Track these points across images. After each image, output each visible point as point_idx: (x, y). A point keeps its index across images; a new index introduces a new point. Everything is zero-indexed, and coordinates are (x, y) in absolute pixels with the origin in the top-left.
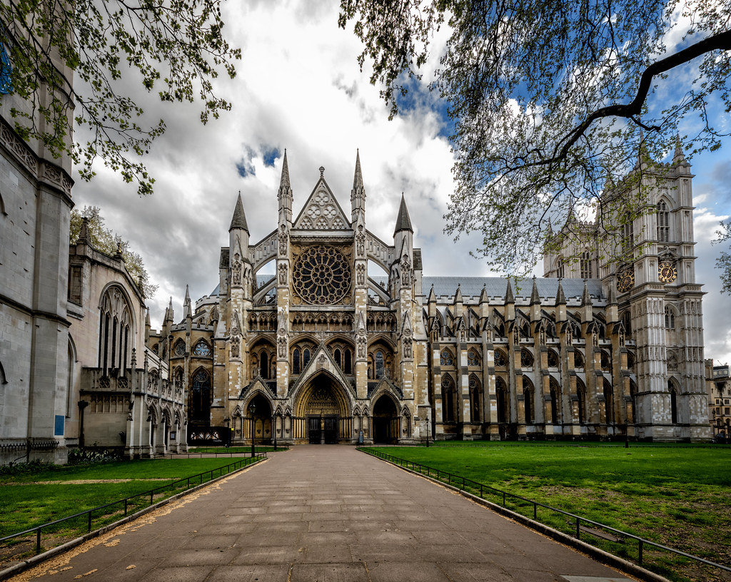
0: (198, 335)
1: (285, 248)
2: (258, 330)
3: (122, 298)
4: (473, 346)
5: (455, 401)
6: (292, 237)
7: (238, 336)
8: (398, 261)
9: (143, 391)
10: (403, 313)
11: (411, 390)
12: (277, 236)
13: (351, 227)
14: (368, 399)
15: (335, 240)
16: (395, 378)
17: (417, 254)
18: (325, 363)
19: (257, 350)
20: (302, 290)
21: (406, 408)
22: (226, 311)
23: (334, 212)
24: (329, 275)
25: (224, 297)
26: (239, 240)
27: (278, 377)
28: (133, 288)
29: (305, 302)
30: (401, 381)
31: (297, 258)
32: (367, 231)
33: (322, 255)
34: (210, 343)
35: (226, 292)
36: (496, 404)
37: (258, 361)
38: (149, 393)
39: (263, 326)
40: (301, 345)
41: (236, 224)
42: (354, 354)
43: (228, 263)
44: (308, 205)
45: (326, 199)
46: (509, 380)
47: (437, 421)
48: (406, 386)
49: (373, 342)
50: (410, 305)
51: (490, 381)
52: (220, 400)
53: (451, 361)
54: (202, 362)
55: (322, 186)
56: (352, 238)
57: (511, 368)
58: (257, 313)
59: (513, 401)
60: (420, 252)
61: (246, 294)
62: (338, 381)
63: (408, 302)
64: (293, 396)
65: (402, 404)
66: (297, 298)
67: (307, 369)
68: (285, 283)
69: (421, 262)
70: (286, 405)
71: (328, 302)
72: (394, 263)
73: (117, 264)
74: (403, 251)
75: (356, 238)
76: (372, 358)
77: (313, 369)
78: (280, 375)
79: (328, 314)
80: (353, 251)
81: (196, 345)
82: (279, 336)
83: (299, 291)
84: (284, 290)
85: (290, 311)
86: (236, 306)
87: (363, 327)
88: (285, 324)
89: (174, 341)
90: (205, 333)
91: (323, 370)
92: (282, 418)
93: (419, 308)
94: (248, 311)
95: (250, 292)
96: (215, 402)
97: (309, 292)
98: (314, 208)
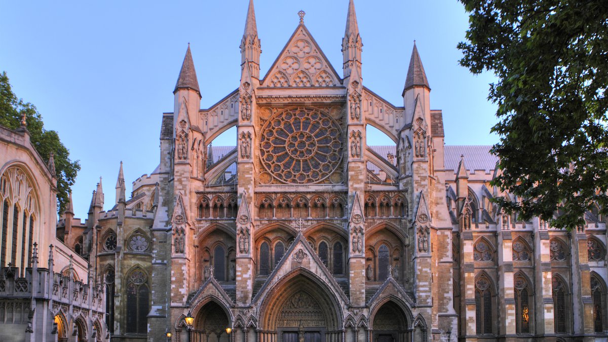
0: (134, 225)
1: (249, 112)
2: (211, 218)
3: (27, 180)
4: (521, 235)
5: (494, 307)
6: (260, 98)
7: (183, 226)
8: (409, 127)
9: (46, 296)
10: (416, 193)
11: (428, 294)
12: (238, 96)
13: (342, 84)
14: (366, 307)
15: (320, 100)
16: (407, 279)
17: (437, 117)
18: (305, 260)
19: (210, 242)
20: (272, 166)
21: (420, 317)
22: (168, 193)
23: (318, 66)
24: (313, 144)
25: (166, 176)
26: (186, 103)
27: (238, 279)
28: (41, 167)
29: (277, 180)
30: (414, 282)
31: (267, 123)
32: (364, 88)
33: (302, 120)
34: (149, 234)
35: (168, 169)
36: (552, 311)
37: (211, 257)
38: (56, 298)
39: (218, 212)
40: (271, 237)
41: (183, 84)
42: (347, 248)
43: (172, 133)
44: (282, 57)
45: (307, 50)
46: (571, 278)
47: (467, 334)
48: (421, 289)
49: (374, 231)
50: (427, 182)
51: (543, 280)
52: (160, 307)
53: (490, 255)
54: (139, 259)
55: (302, 34)
56: (344, 97)
57: (573, 261)
58: (210, 196)
59: (576, 306)
60: (440, 115)
61: (195, 171)
62: (323, 283)
63: (424, 178)
64: (259, 302)
65: (415, 313)
66: (266, 176)
67: (279, 268)
68: (248, 157)
69: (442, 127)
70: (249, 315)
71: (309, 181)
72: (403, 130)
73: (20, 138)
74: (416, 113)
75: (349, 98)
76: (374, 253)
77: (287, 267)
78: (241, 276)
79: (309, 196)
80: (345, 114)
81: (131, 237)
82: (239, 226)
83: (269, 166)
84: (247, 166)
85: (256, 193)
86: (181, 187)
87: (359, 213)
88: (248, 210)
89: (103, 232)
90: (143, 221)
91: (302, 269)
92: (243, 332)
93: (440, 186)
94: (197, 193)
95: (200, 169)
96: (154, 310)
97: (282, 167)
98: (290, 61)
